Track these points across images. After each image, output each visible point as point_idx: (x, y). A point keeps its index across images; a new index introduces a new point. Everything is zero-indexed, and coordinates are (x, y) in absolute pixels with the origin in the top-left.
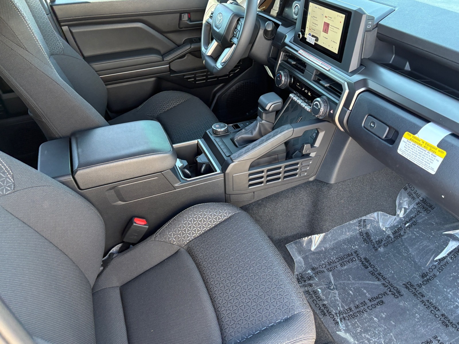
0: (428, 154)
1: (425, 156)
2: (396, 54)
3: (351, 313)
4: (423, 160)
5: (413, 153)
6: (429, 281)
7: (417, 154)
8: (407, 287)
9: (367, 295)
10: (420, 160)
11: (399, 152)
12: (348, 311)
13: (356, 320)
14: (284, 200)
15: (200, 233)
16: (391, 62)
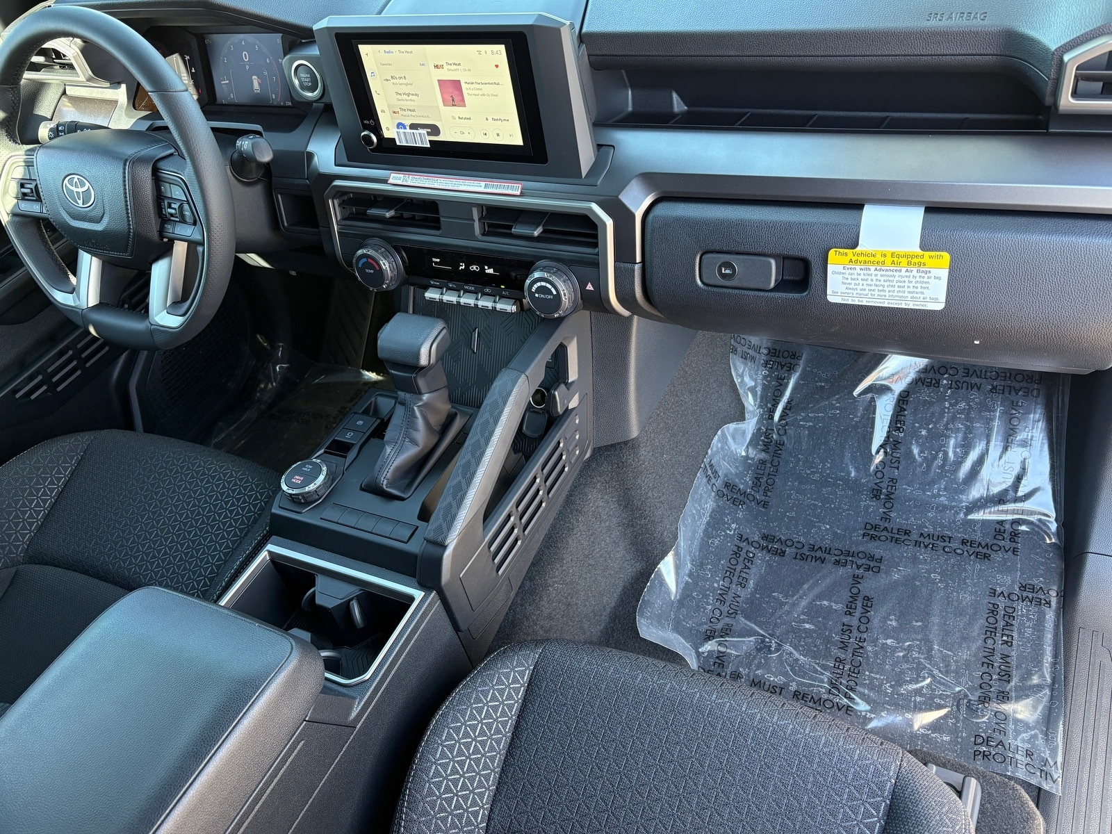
0: (907, 274)
1: (904, 282)
2: (633, 87)
3: (847, 667)
4: (904, 292)
5: (870, 288)
6: (892, 496)
7: (884, 286)
8: (873, 538)
9: (834, 607)
10: (896, 294)
11: (831, 299)
12: (839, 668)
13: (867, 673)
14: (570, 542)
15: (494, 778)
16: (630, 109)
